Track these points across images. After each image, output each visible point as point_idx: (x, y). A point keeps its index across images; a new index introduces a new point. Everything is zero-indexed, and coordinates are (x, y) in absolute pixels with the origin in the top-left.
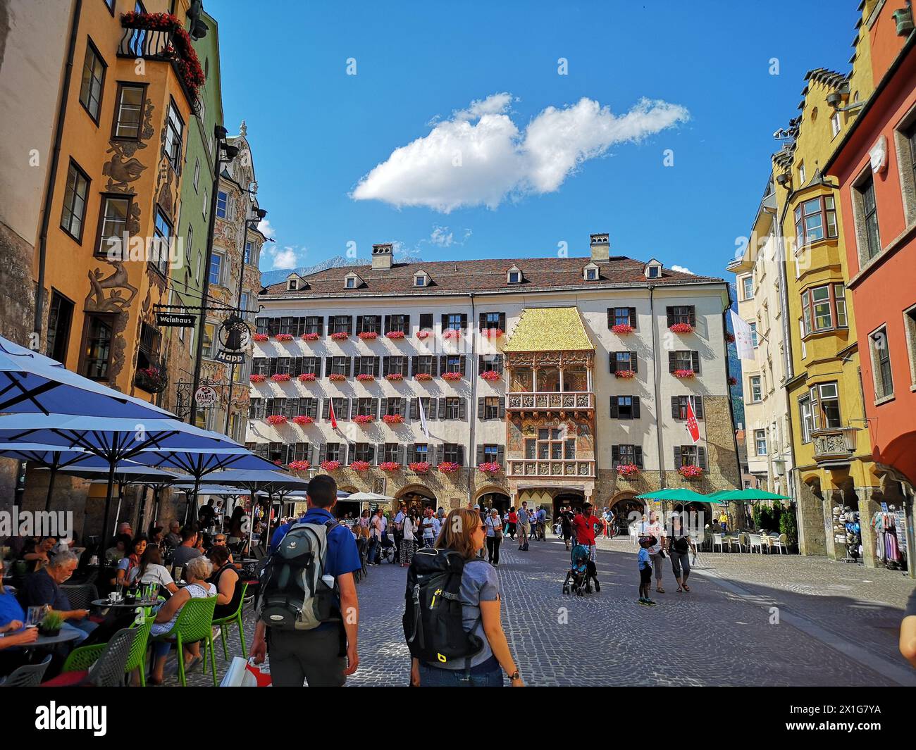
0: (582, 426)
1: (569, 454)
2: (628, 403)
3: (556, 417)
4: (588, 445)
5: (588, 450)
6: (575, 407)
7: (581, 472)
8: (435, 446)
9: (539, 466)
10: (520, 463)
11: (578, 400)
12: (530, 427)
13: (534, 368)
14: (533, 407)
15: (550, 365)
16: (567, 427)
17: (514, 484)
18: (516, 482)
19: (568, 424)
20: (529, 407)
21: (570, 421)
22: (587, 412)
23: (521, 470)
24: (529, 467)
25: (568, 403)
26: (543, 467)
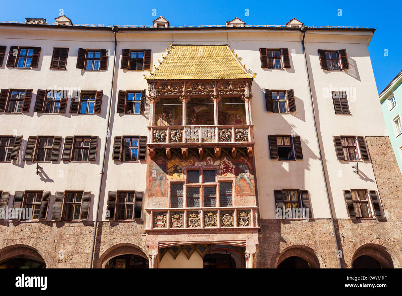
0: (241, 166)
1: (225, 200)
2: (287, 143)
3: (209, 155)
4: (248, 188)
5: (249, 195)
6: (233, 141)
7: (242, 222)
8: (53, 193)
9: (188, 217)
10: (162, 213)
11: (236, 133)
12: (177, 166)
13: (183, 98)
14: (182, 142)
15: (203, 95)
16: (223, 167)
17: (153, 240)
18: (157, 238)
19: (223, 164)
20: (176, 141)
21: (226, 160)
22: (247, 148)
23: (164, 222)
24: (175, 218)
25: (224, 137)
26: (193, 217)
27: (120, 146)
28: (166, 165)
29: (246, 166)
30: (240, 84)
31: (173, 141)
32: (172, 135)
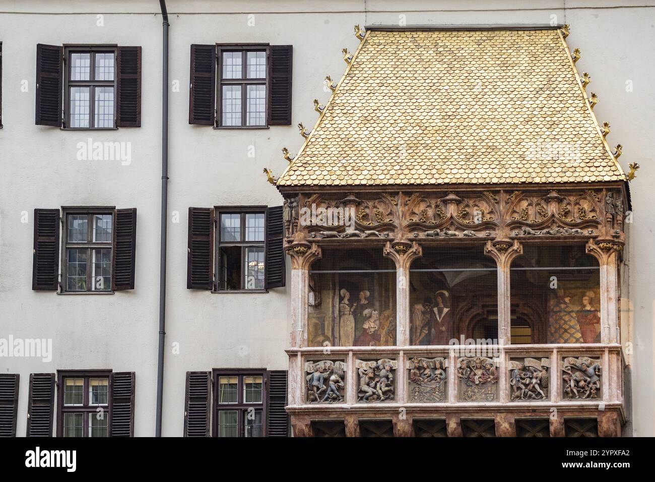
11: (564, 372)
13: (398, 252)
14: (393, 399)
15: (460, 240)
20: (379, 398)
22: (598, 420)
25: (526, 385)
27: (205, 406)
30: (585, 198)
31: (367, 399)
32: (365, 379)
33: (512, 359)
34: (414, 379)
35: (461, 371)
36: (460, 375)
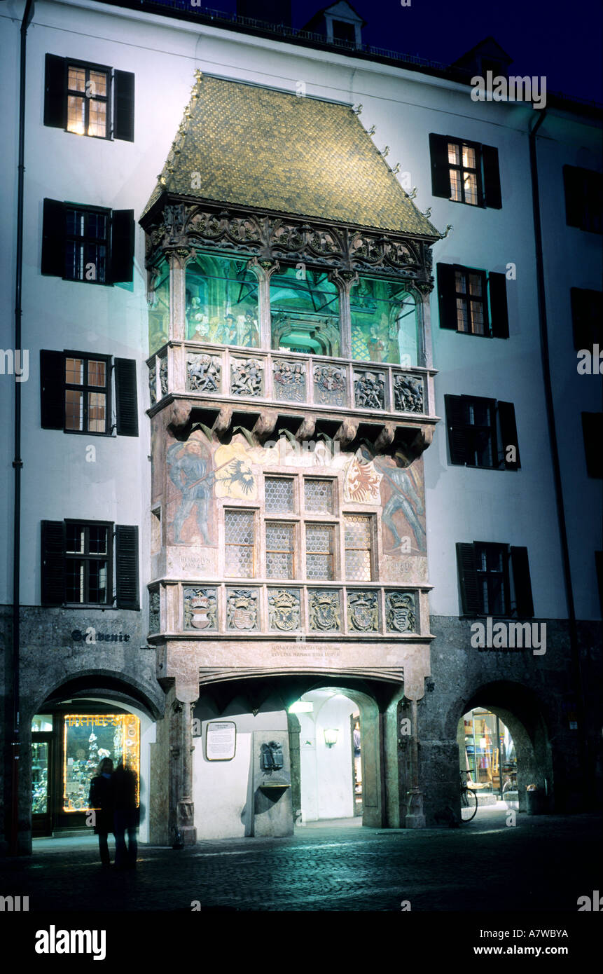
0: (396, 478)
5: (411, 553)
6: (389, 409)
7: (395, 623)
9: (270, 603)
10: (206, 592)
11: (397, 388)
12: (239, 463)
14: (261, 395)
15: (314, 264)
16: (353, 475)
17: (185, 663)
18: (193, 657)
19: (353, 466)
20: (250, 393)
21: (362, 457)
22: (422, 430)
23: (213, 615)
24: (238, 605)
25: (367, 395)
26: (283, 604)
28: (210, 456)
29: (407, 477)
31: (239, 393)
32: (238, 375)
33: (356, 372)
34: (278, 380)
35: (316, 377)
36: (316, 381)
